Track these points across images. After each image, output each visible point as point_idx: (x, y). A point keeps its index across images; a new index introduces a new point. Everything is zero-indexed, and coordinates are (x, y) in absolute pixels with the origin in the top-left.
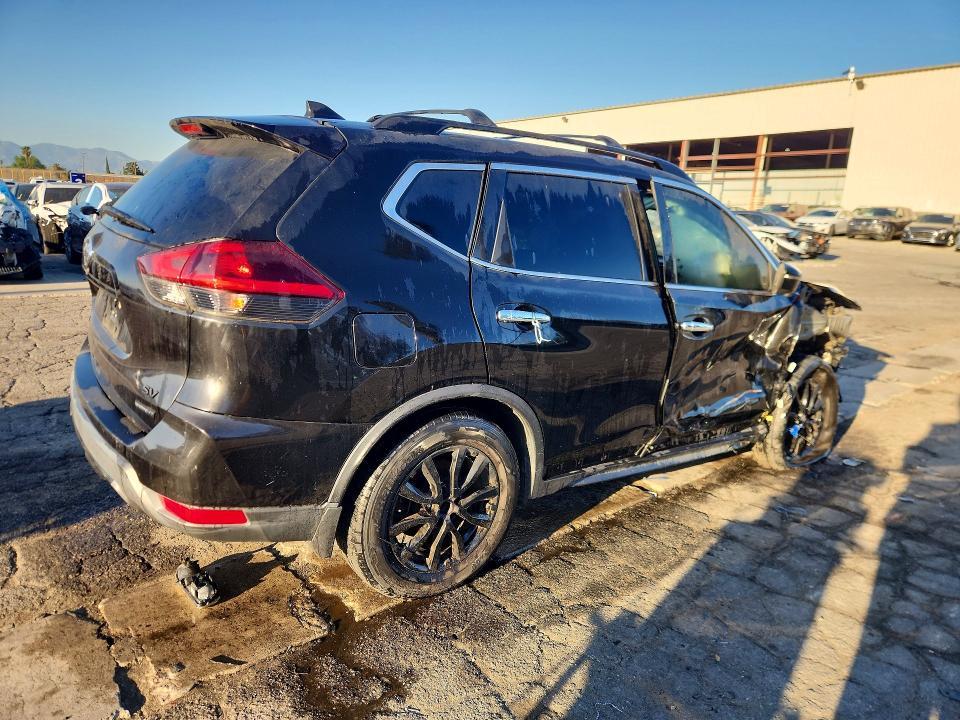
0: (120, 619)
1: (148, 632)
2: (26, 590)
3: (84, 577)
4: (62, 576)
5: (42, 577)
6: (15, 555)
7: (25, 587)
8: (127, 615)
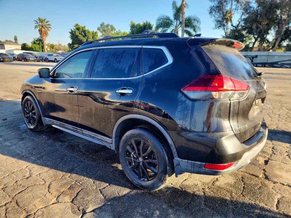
0: (259, 171)
1: (256, 166)
2: (277, 191)
3: (260, 185)
4: (266, 188)
5: (271, 192)
6: (276, 205)
7: (277, 192)
8: (257, 171)
